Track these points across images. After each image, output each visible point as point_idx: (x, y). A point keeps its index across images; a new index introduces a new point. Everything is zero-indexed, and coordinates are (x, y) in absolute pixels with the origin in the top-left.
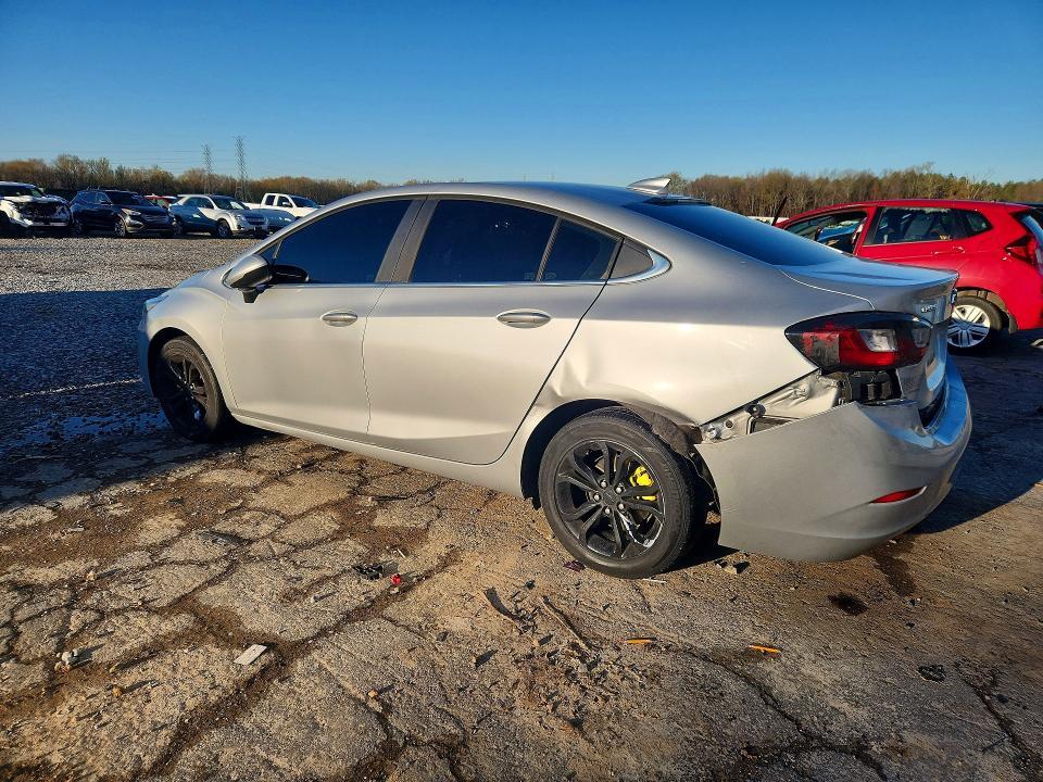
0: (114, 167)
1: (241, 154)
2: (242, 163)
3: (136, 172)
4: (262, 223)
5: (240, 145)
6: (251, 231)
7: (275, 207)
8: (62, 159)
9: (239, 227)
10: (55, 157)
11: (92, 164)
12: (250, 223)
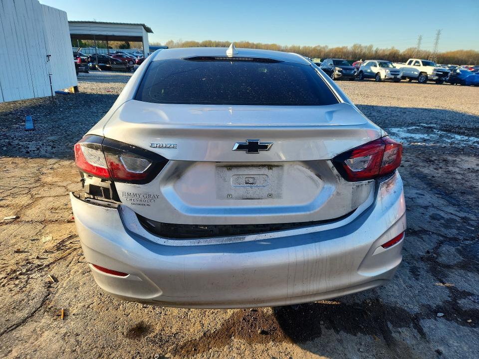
0: (374, 49)
1: (437, 39)
2: (436, 43)
3: (384, 51)
4: (398, 75)
5: (439, 34)
6: (391, 79)
7: (412, 66)
8: (355, 46)
9: (385, 76)
10: (352, 45)
11: (366, 47)
12: (392, 74)
